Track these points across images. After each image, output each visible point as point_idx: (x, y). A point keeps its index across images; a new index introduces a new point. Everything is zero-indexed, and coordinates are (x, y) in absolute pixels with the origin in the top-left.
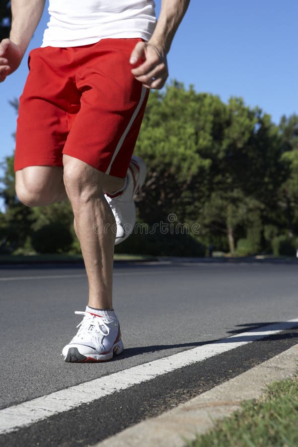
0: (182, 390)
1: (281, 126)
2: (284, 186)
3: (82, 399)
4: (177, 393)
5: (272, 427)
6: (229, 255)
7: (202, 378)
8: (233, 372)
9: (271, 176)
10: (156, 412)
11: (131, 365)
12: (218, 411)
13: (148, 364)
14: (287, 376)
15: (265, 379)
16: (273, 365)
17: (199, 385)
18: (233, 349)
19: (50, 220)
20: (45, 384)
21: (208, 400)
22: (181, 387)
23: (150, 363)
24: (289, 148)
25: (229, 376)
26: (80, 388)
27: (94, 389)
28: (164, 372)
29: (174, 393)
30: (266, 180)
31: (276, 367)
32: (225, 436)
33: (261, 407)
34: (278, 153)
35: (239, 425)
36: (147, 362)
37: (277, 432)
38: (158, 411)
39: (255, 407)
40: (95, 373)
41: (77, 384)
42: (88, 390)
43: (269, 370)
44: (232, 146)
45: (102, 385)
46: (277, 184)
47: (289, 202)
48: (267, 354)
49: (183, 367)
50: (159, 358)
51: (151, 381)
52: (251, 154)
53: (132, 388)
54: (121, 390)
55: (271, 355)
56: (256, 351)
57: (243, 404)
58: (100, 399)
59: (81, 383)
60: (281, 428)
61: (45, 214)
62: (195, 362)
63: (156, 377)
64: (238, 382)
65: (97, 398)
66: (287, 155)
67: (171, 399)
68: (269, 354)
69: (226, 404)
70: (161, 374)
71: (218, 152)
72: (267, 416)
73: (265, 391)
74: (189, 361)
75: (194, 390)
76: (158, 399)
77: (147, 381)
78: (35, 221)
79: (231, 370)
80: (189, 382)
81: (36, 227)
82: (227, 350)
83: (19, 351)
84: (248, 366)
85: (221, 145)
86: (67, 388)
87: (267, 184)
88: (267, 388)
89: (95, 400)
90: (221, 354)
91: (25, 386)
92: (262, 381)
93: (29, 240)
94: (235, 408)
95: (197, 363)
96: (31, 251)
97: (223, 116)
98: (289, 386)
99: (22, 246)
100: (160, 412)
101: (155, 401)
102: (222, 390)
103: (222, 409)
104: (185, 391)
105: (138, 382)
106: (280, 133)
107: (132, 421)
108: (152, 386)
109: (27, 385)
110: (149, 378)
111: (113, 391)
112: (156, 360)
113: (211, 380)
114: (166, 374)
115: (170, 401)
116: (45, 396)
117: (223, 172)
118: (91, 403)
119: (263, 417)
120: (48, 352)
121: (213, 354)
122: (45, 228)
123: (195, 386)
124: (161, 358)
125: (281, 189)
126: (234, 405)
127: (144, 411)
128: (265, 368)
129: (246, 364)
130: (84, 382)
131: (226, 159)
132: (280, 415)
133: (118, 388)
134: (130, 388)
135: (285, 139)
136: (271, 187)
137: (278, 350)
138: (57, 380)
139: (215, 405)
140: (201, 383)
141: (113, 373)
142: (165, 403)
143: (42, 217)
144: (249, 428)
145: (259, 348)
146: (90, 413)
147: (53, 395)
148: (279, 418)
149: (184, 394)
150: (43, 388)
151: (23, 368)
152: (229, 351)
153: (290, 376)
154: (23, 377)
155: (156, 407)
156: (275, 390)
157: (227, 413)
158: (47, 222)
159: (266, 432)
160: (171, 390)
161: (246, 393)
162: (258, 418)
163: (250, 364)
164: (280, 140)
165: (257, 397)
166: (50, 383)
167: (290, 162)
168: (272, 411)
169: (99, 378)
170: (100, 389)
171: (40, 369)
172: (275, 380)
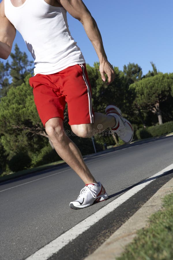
0: (105, 231)
1: (124, 71)
2: (134, 102)
3: (53, 251)
4: (103, 233)
5: (155, 242)
6: (115, 146)
7: (115, 221)
8: (130, 213)
9: (126, 98)
10: (94, 247)
11: (76, 223)
12: (125, 240)
13: (84, 221)
14: (158, 209)
15: (147, 214)
16: (150, 204)
17: (114, 226)
18: (128, 200)
19: (16, 152)
20: (31, 248)
21: (119, 235)
22: (104, 229)
23: (85, 220)
24: (132, 82)
25: (128, 216)
26: (50, 245)
27: (58, 244)
28: (94, 223)
29: (102, 234)
30: (125, 101)
31: (151, 206)
32: (132, 254)
33: (147, 231)
34: (127, 86)
35: (138, 246)
36: (84, 220)
37: (158, 244)
38: (95, 247)
39: (144, 232)
40: (57, 234)
41: (48, 243)
42: (55, 245)
43: (148, 208)
44: (102, 88)
45: (62, 240)
46: (131, 102)
47: (139, 110)
48: (146, 197)
49: (103, 217)
50: (90, 216)
51: (88, 230)
52: (113, 90)
53: (79, 237)
54: (73, 240)
55: (148, 198)
56: (140, 197)
57: (138, 232)
58: (62, 248)
59: (50, 242)
60: (160, 241)
61: (13, 150)
62: (109, 213)
63: (90, 227)
64: (133, 220)
65: (60, 248)
66: (132, 86)
67: (100, 238)
68: (147, 197)
69: (129, 235)
70: (92, 224)
71: (96, 93)
72: (151, 236)
73: (148, 221)
74: (106, 213)
75: (112, 229)
76: (94, 240)
77: (86, 231)
78: (8, 155)
79: (129, 212)
80: (108, 225)
81: (9, 158)
82: (125, 201)
83: (14, 232)
84: (137, 207)
85: (96, 89)
86: (43, 247)
87: (125, 103)
88: (149, 219)
89: (60, 250)
90: (122, 204)
91: (20, 252)
92: (146, 216)
93: (7, 166)
94: (134, 236)
95: (111, 213)
96: (10, 172)
97: (93, 74)
98: (160, 215)
99: (5, 171)
100: (96, 247)
101: (92, 241)
102: (125, 227)
103: (127, 238)
104: (107, 231)
105: (81, 233)
106: (125, 75)
107: (82, 256)
108: (89, 233)
109: (21, 251)
110: (86, 229)
111: (68, 242)
112: (88, 217)
113: (119, 220)
114: (95, 224)
115: (100, 239)
116: (32, 255)
117: (101, 103)
118: (58, 252)
119: (150, 237)
120: (30, 228)
121: (118, 205)
122: (14, 158)
123: (112, 227)
124: (91, 215)
125: (133, 104)
126: (133, 234)
127: (87, 249)
128: (146, 208)
129: (136, 206)
130: (52, 241)
131: (100, 96)
132: (158, 234)
133: (71, 239)
134: (77, 238)
135: (128, 78)
136: (128, 105)
137: (151, 194)
138: (37, 244)
139: (123, 237)
140: (114, 224)
141: (67, 231)
142: (98, 241)
143: (11, 152)
144: (143, 246)
145: (141, 195)
146: (59, 258)
147: (37, 253)
148: (158, 235)
149: (107, 233)
150: (30, 251)
151: (17, 241)
152: (126, 201)
153: (159, 209)
154: (19, 247)
155: (94, 244)
156: (153, 220)
157: (130, 240)
158: (15, 154)
159: (153, 246)
160: (100, 232)
161: (138, 225)
162: (147, 239)
163: (138, 205)
164: (126, 79)
165: (144, 226)
166: (34, 246)
167: (135, 89)
168: (154, 233)
169: (60, 236)
170: (61, 243)
171: (27, 239)
172: (152, 214)
